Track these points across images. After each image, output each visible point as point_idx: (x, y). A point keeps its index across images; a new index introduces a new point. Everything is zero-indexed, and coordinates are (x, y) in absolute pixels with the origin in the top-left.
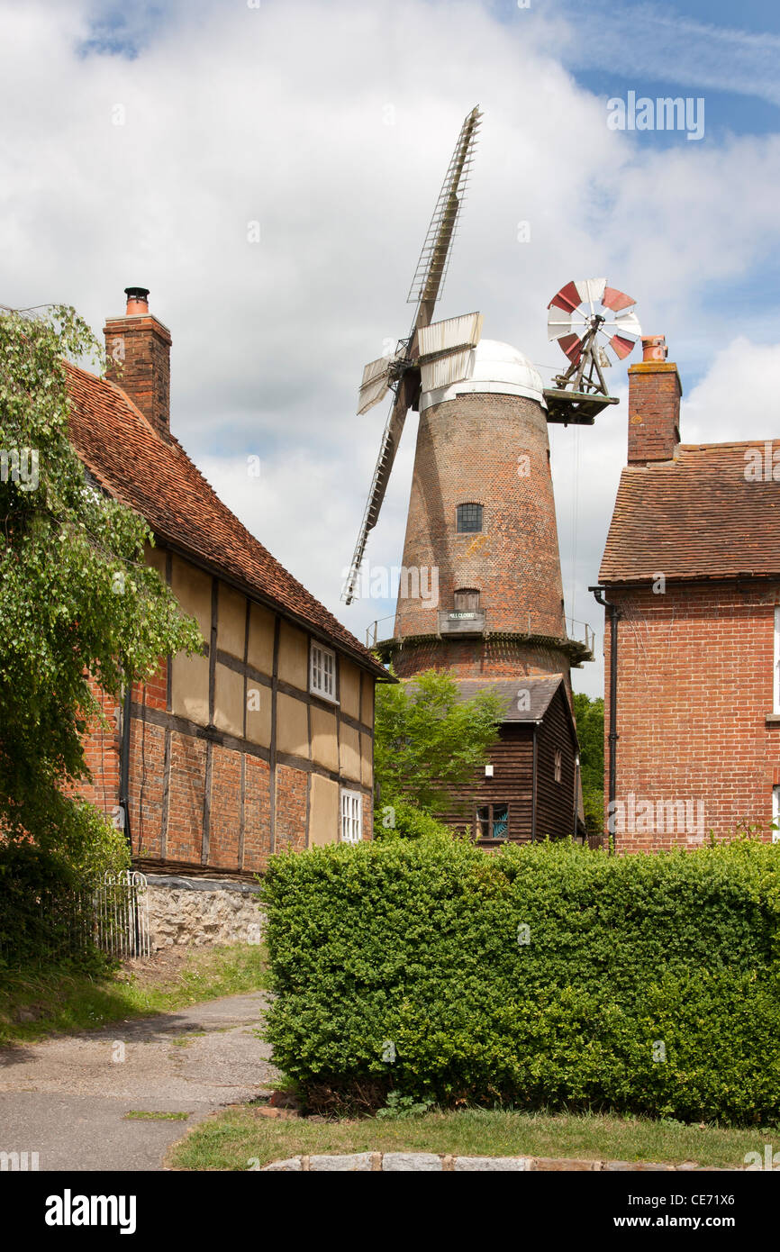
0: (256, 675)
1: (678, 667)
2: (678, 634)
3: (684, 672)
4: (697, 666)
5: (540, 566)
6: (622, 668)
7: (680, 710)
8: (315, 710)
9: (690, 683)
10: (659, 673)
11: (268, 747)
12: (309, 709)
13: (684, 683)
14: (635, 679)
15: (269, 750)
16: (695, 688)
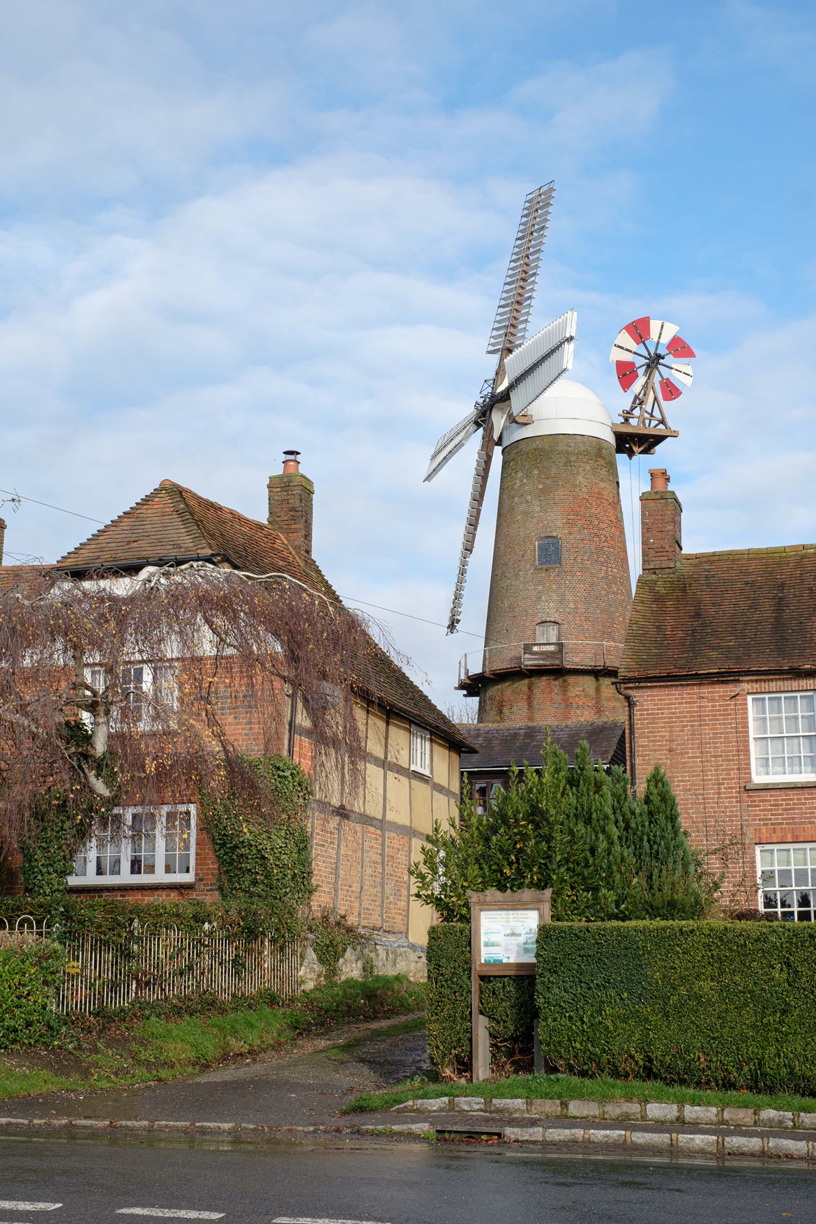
0: (372, 760)
1: (679, 745)
2: (679, 717)
3: (684, 749)
4: (693, 744)
5: (613, 596)
6: (639, 746)
7: (682, 781)
8: (415, 783)
9: (688, 758)
10: (666, 750)
11: (380, 818)
12: (410, 783)
13: (685, 758)
14: (649, 755)
15: (381, 821)
16: (692, 762)
